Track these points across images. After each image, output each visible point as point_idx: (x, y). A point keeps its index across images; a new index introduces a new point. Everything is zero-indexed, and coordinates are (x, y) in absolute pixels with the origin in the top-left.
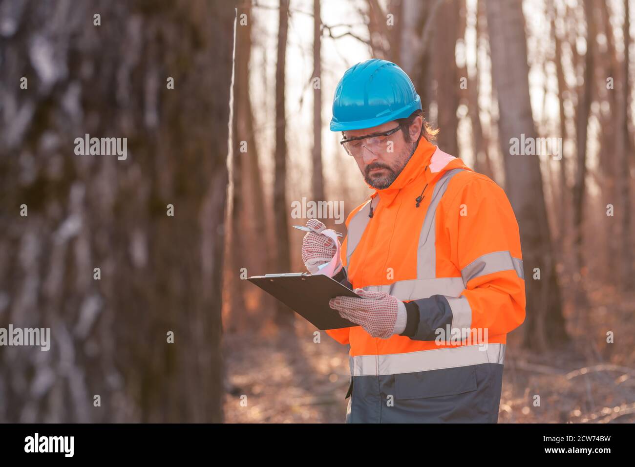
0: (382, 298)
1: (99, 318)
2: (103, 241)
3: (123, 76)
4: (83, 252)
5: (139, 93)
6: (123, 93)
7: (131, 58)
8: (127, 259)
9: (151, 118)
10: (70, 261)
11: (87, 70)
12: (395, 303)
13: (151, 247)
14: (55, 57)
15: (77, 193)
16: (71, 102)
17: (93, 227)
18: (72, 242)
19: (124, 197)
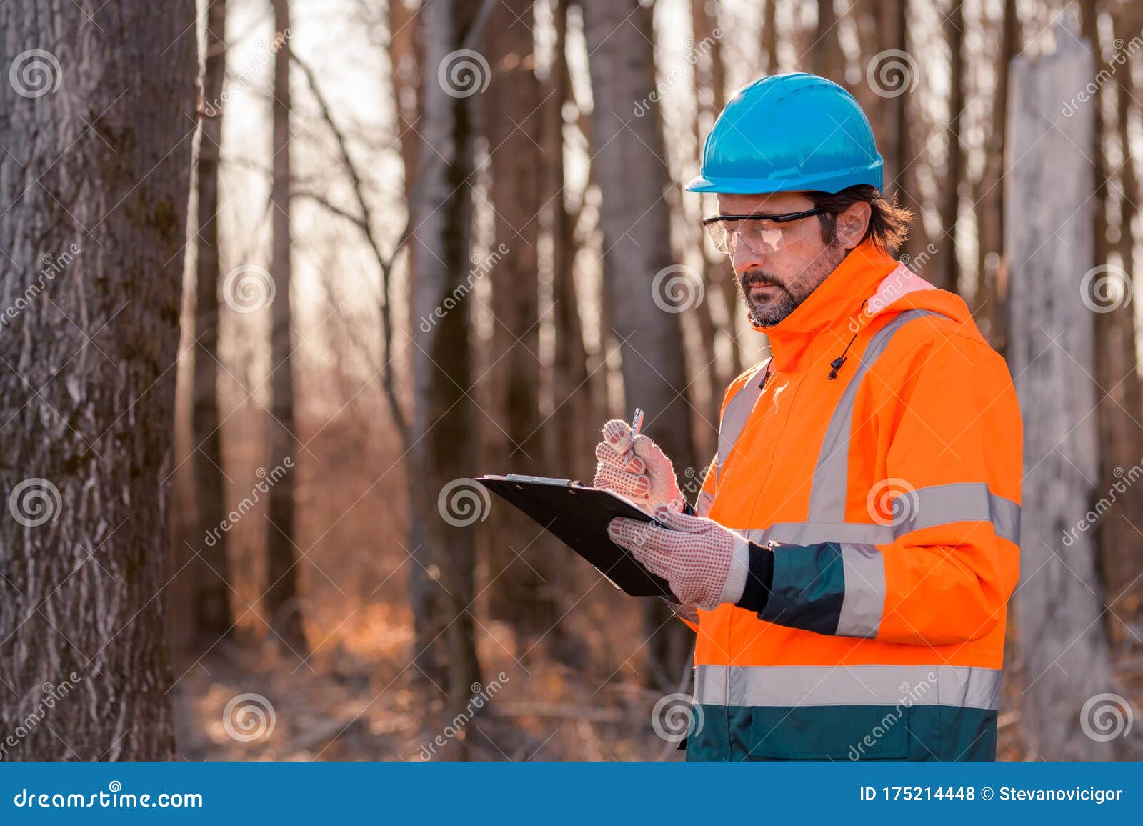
0: (702, 532)
1: (106, 532)
2: (107, 489)
3: (117, 398)
4: (96, 496)
5: (125, 406)
6: (117, 408)
7: (121, 386)
8: (121, 500)
9: (132, 421)
10: (90, 502)
11: (97, 395)
12: (727, 545)
13: (132, 495)
14: (80, 387)
15: (94, 464)
16: (89, 414)
17: (102, 484)
18: (91, 490)
19: (118, 466)
